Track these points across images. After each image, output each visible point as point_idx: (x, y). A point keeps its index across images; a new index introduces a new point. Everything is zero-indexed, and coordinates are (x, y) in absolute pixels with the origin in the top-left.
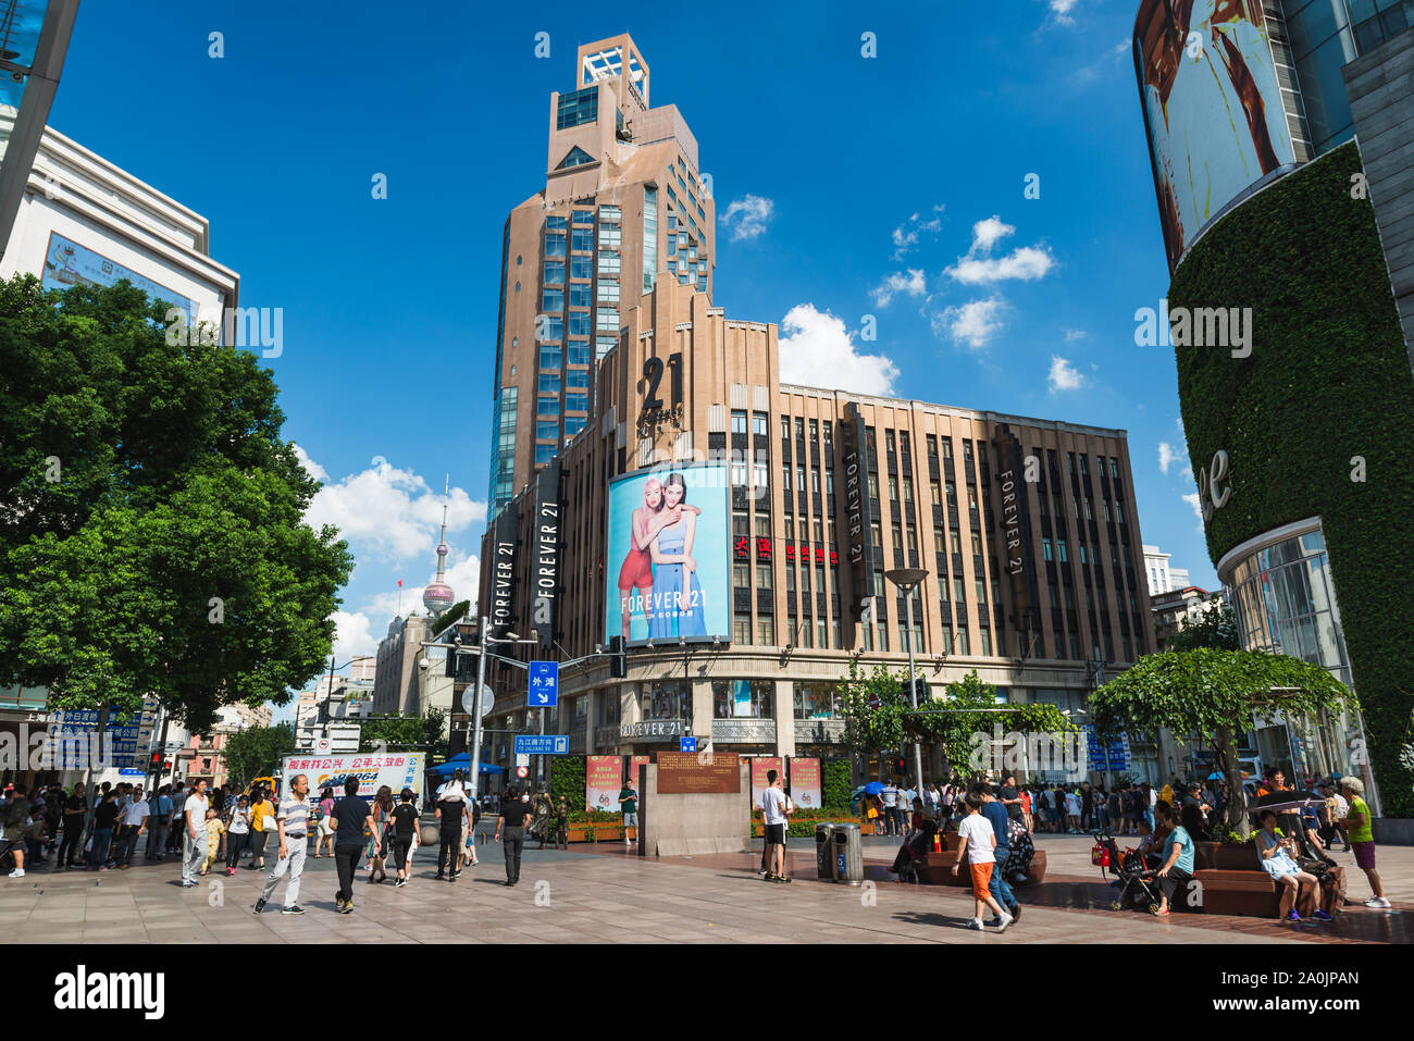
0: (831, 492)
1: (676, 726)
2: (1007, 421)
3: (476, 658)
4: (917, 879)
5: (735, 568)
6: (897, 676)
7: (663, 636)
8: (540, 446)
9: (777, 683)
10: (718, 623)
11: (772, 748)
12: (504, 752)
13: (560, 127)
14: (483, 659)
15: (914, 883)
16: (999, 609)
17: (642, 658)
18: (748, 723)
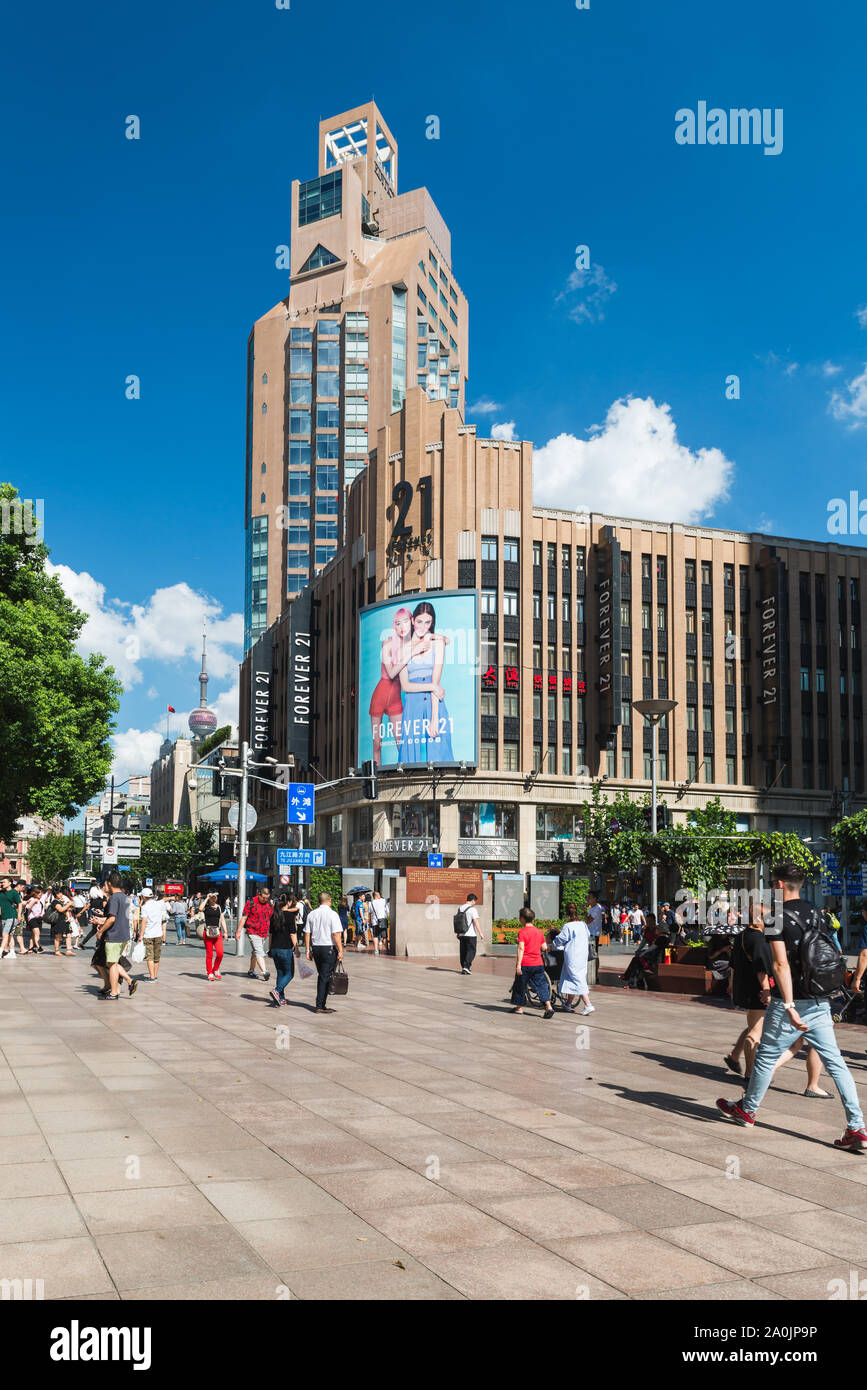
0: (581, 620)
1: (423, 844)
2: (774, 543)
3: (239, 780)
4: (646, 986)
5: (483, 696)
6: (638, 802)
7: (412, 761)
8: (292, 576)
9: (521, 806)
10: (465, 748)
11: (514, 866)
12: (267, 861)
13: (302, 222)
14: (245, 781)
15: (643, 989)
16: (747, 738)
17: (392, 781)
18: (492, 843)
